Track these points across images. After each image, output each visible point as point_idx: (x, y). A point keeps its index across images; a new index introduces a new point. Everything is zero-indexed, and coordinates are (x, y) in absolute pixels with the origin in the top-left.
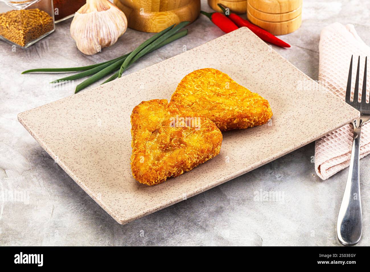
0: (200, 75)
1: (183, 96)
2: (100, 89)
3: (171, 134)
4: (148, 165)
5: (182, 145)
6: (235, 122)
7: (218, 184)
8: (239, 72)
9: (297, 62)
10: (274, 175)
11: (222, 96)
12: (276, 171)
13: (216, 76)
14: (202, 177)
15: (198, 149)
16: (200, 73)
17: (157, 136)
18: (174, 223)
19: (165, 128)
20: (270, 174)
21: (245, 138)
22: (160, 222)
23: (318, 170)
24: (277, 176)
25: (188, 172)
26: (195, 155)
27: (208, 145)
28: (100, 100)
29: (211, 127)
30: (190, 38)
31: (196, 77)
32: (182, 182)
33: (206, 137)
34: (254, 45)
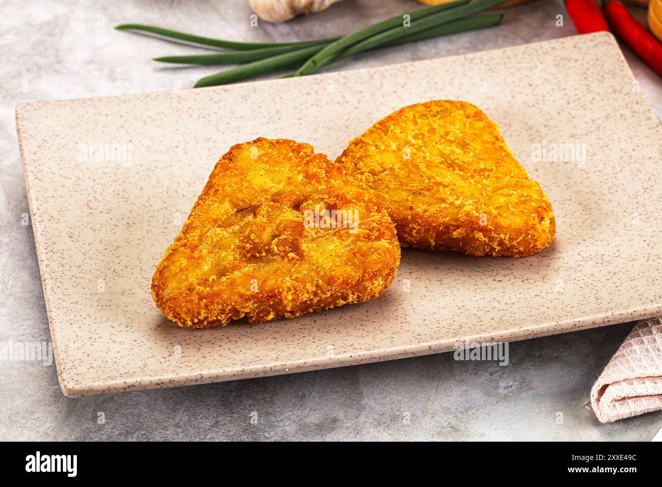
0: (438, 112)
1: (373, 148)
2: (218, 93)
3: (280, 224)
4: (187, 279)
5: (291, 255)
6: (455, 234)
7: (331, 364)
8: (542, 129)
10: (498, 378)
11: (457, 169)
12: (507, 372)
13: (470, 123)
14: (310, 338)
15: (322, 273)
16: (438, 109)
17: (246, 220)
18: (212, 426)
19: (271, 207)
20: (491, 374)
21: (466, 278)
22: (185, 414)
23: (596, 395)
24: (502, 384)
25: (289, 319)
26: (308, 286)
27: (349, 269)
28: (207, 116)
29: (379, 230)
30: (502, 33)
31: (426, 115)
32: (259, 337)
33: (356, 250)
34: (606, 76)
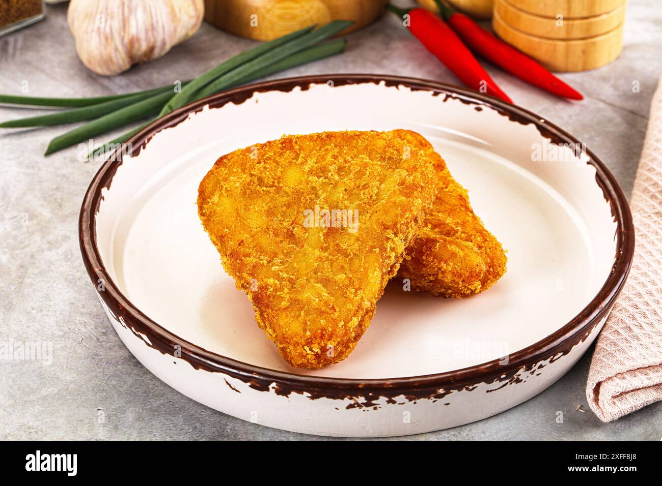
9: (593, 134)
23: (592, 396)
30: (349, 59)
